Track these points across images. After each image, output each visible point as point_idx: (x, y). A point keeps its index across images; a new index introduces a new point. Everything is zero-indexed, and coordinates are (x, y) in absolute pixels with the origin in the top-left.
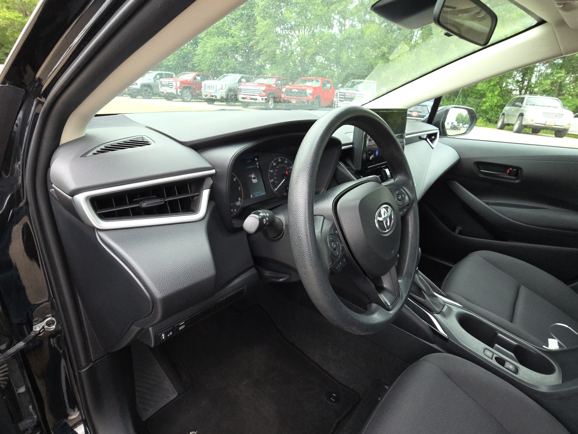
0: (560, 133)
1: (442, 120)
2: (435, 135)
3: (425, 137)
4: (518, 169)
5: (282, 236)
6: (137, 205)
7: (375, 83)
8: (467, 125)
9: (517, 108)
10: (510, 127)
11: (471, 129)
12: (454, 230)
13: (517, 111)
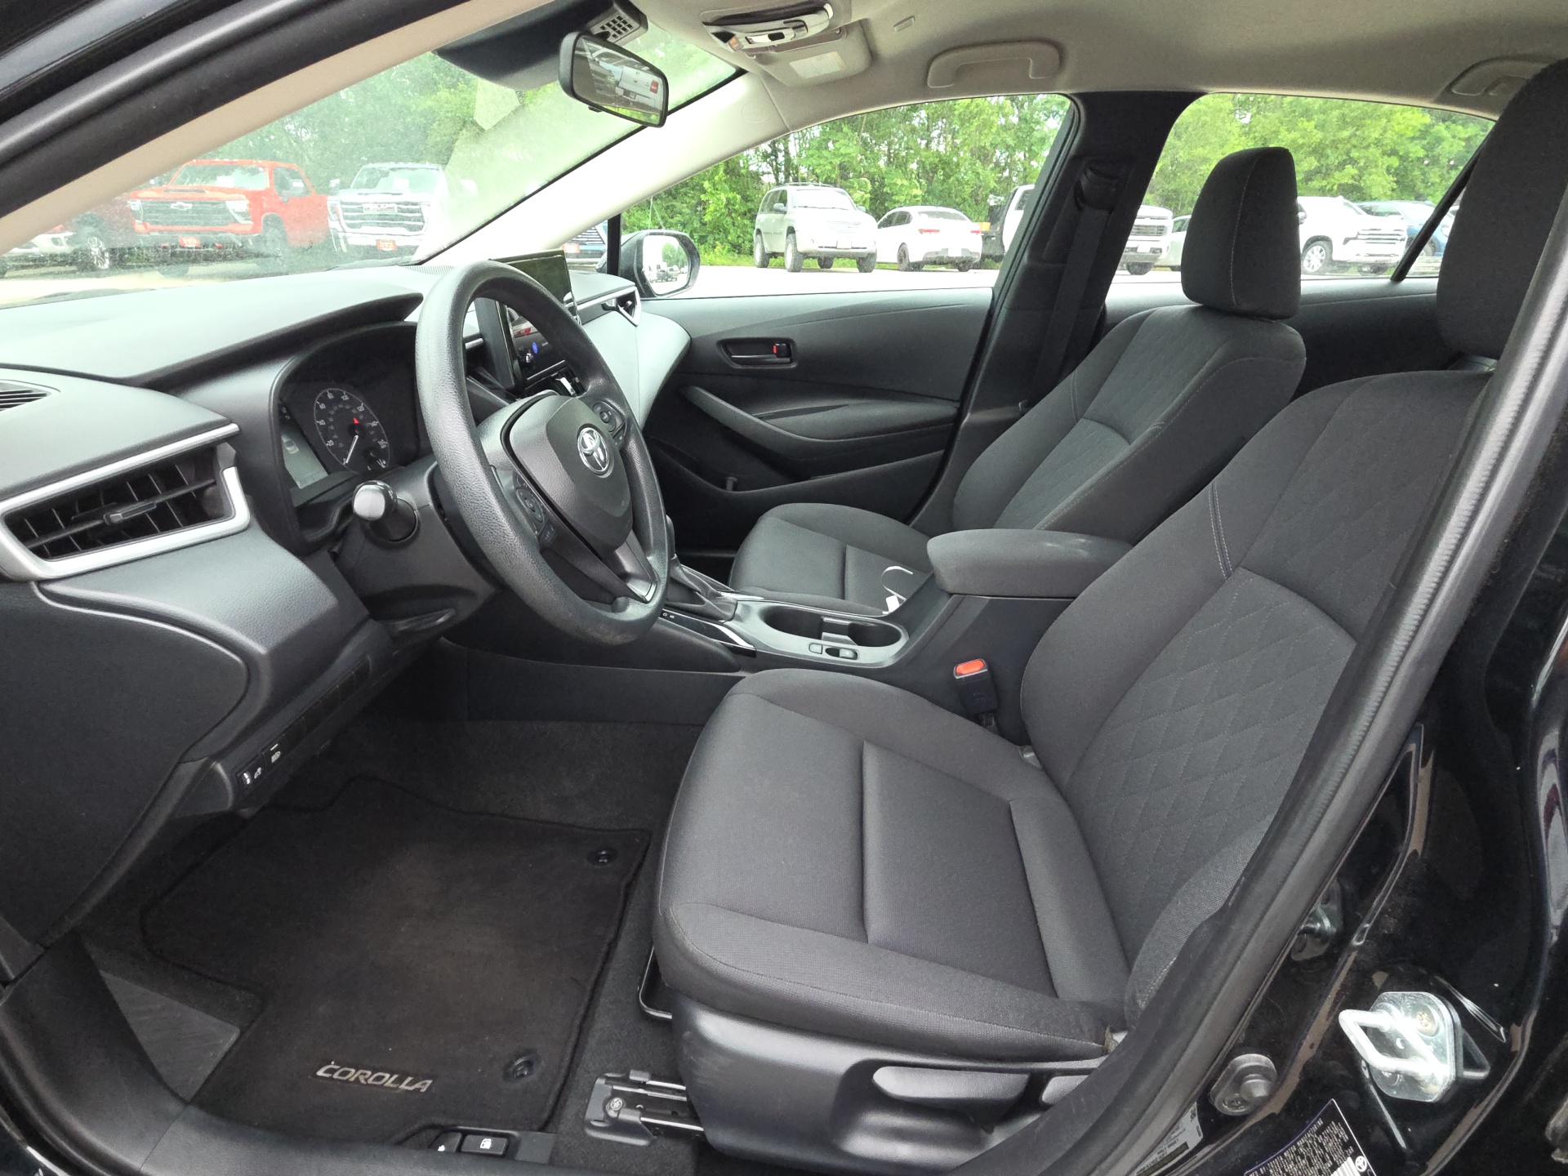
0: (865, 262)
1: (635, 263)
2: (631, 296)
3: (614, 305)
4: (788, 342)
5: (419, 529)
6: (98, 522)
7: (438, 170)
8: (686, 269)
9: (779, 216)
10: (779, 260)
11: (695, 277)
12: (724, 486)
13: (782, 221)
